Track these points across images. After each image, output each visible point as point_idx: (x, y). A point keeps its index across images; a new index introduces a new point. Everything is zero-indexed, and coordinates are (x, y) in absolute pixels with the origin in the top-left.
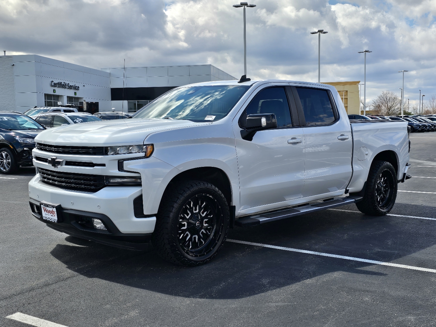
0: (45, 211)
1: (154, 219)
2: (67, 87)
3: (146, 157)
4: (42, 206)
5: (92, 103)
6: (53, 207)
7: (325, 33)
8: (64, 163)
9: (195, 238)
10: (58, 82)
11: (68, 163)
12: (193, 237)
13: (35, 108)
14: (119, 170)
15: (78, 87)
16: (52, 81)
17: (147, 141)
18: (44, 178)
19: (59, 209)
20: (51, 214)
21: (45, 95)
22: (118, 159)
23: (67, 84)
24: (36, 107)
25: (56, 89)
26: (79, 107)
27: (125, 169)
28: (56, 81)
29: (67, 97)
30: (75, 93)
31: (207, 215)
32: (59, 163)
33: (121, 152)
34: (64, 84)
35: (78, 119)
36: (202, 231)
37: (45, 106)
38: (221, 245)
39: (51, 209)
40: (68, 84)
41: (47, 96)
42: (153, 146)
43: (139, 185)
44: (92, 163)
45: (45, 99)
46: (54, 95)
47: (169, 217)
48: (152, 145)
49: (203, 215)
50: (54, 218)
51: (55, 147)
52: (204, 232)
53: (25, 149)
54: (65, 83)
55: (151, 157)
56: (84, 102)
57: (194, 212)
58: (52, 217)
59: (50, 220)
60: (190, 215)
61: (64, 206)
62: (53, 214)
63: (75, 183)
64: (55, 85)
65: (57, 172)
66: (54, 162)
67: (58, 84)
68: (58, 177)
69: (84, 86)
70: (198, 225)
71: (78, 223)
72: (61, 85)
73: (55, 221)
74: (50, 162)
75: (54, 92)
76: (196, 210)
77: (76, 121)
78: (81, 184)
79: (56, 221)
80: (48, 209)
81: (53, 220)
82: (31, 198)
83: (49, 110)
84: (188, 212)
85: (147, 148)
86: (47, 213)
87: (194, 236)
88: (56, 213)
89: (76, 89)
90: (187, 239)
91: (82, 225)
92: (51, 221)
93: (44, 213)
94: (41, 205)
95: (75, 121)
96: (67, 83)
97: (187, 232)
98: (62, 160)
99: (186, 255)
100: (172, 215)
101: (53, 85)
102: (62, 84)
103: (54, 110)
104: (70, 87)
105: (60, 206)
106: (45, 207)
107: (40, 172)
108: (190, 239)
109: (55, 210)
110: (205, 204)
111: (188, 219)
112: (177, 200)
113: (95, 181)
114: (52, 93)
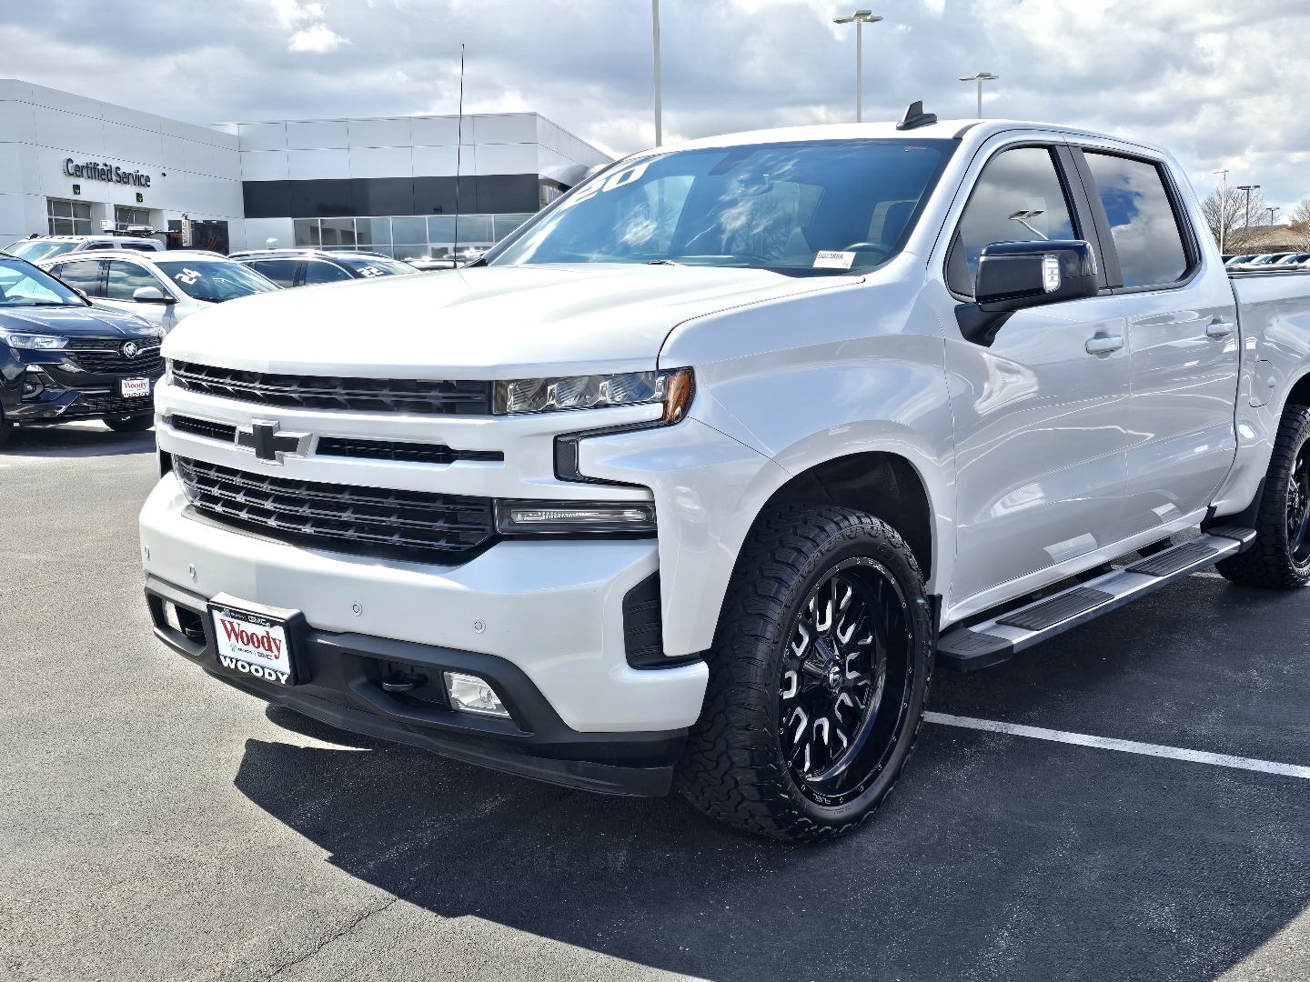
0: (229, 636)
1: (701, 670)
2: (114, 178)
3: (666, 421)
4: (217, 616)
5: (208, 224)
6: (273, 623)
7: (873, 20)
8: (313, 445)
9: (821, 727)
10: (88, 161)
11: (329, 446)
12: (815, 725)
13: (32, 237)
14: (557, 476)
15: (148, 179)
16: (70, 160)
17: (672, 354)
18: (207, 497)
19: (299, 631)
20: (261, 650)
21: (50, 201)
22: (553, 433)
23: (114, 170)
24: (34, 236)
25: (80, 181)
26: (168, 235)
27: (585, 469)
28: (80, 160)
29: (116, 207)
30: (139, 196)
31: (855, 637)
32: (291, 445)
33: (560, 402)
34: (105, 168)
35: (185, 270)
36: (842, 701)
37: (51, 233)
38: (908, 751)
39: (260, 631)
40: (118, 168)
41: (56, 205)
42: (693, 372)
43: (647, 533)
44: (445, 448)
45: (50, 213)
46: (76, 203)
47: (750, 659)
48: (689, 372)
49: (846, 639)
50: (279, 665)
51: (267, 379)
52: (849, 702)
53: (30, 368)
54: (106, 165)
55: (686, 420)
56: (183, 221)
57: (820, 628)
58: (264, 662)
59: (257, 671)
60: (806, 640)
61: (316, 619)
62: (270, 649)
63: (360, 527)
64: (79, 171)
65: (274, 481)
66: (267, 442)
67: (87, 167)
68: (278, 499)
69: (164, 175)
70: (835, 681)
71: (380, 687)
72: (95, 172)
73: (278, 679)
74: (245, 440)
75: (75, 193)
76: (823, 621)
77: (181, 277)
78: (390, 531)
79: (286, 677)
80: (248, 628)
81: (267, 671)
82: (150, 575)
83: (77, 244)
84: (801, 630)
85: (666, 385)
86: (240, 645)
87: (817, 722)
88: (284, 646)
89: (141, 184)
90: (797, 737)
91: (398, 699)
92: (260, 674)
93: (226, 646)
94: (215, 613)
95: (177, 277)
96: (114, 166)
97: (799, 710)
98: (306, 434)
99: (808, 802)
100: (762, 651)
101: (73, 171)
102: (100, 167)
103: (92, 244)
104: (124, 179)
105: (300, 617)
106: (232, 620)
107: (186, 475)
108: (806, 736)
109: (278, 633)
110: (849, 593)
111: (801, 660)
112: (778, 591)
113: (451, 518)
114: (69, 195)
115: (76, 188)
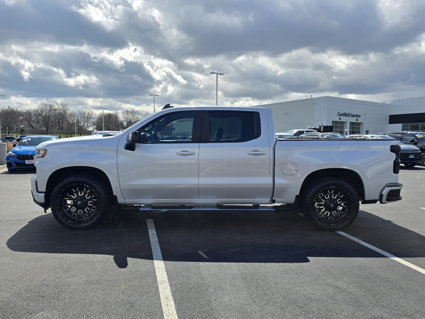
2: (350, 116)
10: (344, 112)
15: (360, 116)
16: (339, 112)
23: (350, 114)
25: (341, 117)
28: (342, 112)
29: (351, 123)
30: (357, 120)
40: (352, 114)
41: (335, 122)
46: (340, 122)
48: (46, 150)
49: (88, 198)
54: (348, 113)
55: (44, 157)
64: (341, 115)
67: (343, 114)
69: (365, 114)
72: (345, 115)
75: (339, 120)
85: (43, 152)
89: (358, 117)
104: (353, 116)
110: (89, 190)
111: (74, 199)
115: (340, 119)
